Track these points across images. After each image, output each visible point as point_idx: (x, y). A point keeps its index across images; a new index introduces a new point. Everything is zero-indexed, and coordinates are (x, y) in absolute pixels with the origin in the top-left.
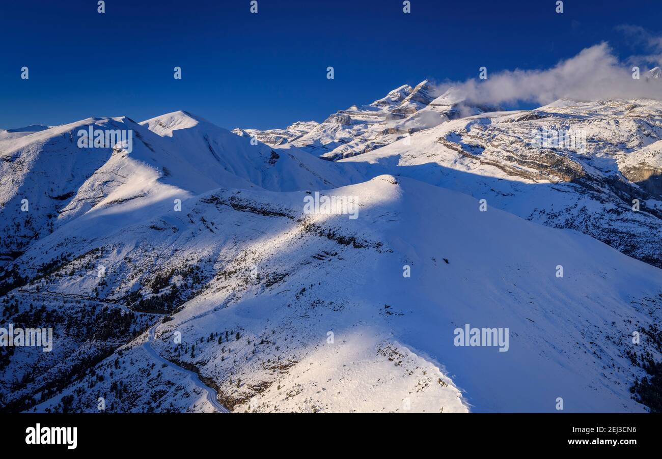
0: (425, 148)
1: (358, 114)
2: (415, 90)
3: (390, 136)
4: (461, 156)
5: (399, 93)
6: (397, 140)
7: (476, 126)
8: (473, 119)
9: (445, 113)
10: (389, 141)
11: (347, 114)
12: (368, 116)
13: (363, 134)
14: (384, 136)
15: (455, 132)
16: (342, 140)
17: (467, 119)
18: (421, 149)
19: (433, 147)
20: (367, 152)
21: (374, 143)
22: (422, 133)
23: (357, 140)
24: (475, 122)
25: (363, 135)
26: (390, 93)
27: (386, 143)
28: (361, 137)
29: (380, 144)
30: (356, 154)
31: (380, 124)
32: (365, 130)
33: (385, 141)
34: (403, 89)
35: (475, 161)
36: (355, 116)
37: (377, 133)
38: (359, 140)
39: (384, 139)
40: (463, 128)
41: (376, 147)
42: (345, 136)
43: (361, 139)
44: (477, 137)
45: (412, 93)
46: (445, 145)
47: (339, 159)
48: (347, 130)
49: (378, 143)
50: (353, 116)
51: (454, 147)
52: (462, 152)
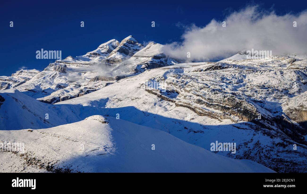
0: (130, 93)
1: (73, 64)
2: (121, 43)
3: (100, 82)
4: (160, 99)
5: (108, 46)
6: (106, 86)
7: (172, 74)
8: (169, 69)
9: (146, 64)
10: (99, 86)
11: (64, 63)
12: (81, 65)
13: (78, 80)
14: (95, 82)
15: (154, 79)
16: (59, 86)
17: (165, 69)
18: (127, 93)
19: (136, 92)
20: (81, 96)
21: (87, 88)
22: (128, 79)
23: (72, 86)
24: (171, 71)
25: (77, 82)
26: (101, 46)
27: (97, 88)
28: (75, 83)
29: (92, 89)
30: (72, 98)
31: (91, 72)
32: (79, 77)
33: (96, 86)
34: (111, 43)
35: (171, 103)
36: (70, 65)
37: (89, 80)
38: (74, 85)
39: (95, 85)
40: (161, 76)
41: (88, 92)
42: (62, 82)
43: (76, 85)
44: (173, 84)
45: (119, 46)
46: (146, 90)
47: (57, 102)
48: (63, 77)
49: (90, 88)
50: (68, 65)
51: (154, 91)
52: (161, 96)
